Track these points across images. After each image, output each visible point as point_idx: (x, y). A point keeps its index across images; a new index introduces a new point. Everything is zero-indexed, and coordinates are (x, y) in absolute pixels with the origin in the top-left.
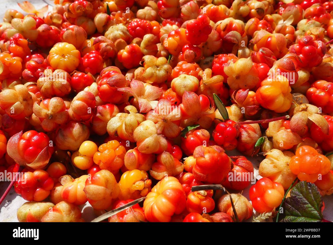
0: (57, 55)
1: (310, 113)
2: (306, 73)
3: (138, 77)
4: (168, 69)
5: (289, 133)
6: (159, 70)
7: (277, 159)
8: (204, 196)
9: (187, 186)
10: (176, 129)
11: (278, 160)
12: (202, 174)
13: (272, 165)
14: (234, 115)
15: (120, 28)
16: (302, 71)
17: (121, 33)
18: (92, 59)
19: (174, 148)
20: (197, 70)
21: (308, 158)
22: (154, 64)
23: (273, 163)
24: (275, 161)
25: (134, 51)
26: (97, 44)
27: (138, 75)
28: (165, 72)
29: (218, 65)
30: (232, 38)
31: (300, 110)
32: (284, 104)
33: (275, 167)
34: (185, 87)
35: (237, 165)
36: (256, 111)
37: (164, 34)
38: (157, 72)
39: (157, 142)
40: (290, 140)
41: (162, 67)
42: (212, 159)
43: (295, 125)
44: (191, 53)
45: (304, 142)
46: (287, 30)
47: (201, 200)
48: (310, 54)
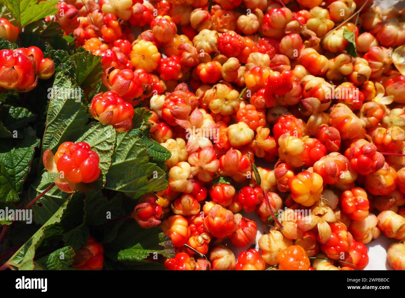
0: (138, 55)
1: (322, 221)
2: (352, 176)
3: (207, 99)
4: (234, 107)
5: (295, 228)
6: (226, 105)
7: (275, 241)
8: (200, 244)
9: (194, 227)
10: (208, 178)
11: (275, 243)
12: (207, 228)
13: (268, 244)
14: (268, 181)
15: (210, 40)
16: (350, 173)
17: (209, 46)
18: (170, 68)
19: (202, 190)
20: (260, 121)
21: (292, 260)
22: (224, 97)
23: (270, 242)
24: (272, 242)
25: (212, 72)
26: (181, 50)
27: (207, 98)
28: (231, 108)
29: (280, 127)
30: (308, 106)
31: (316, 214)
32: (307, 201)
33: (270, 246)
34: (236, 140)
35: (242, 229)
36: (285, 191)
37: (252, 62)
38: (224, 106)
39: (185, 186)
40: (292, 235)
41: (230, 103)
42: (219, 224)
43: (301, 226)
44: (262, 102)
45: (303, 240)
46: (376, 113)
47: (198, 246)
48: (362, 165)
